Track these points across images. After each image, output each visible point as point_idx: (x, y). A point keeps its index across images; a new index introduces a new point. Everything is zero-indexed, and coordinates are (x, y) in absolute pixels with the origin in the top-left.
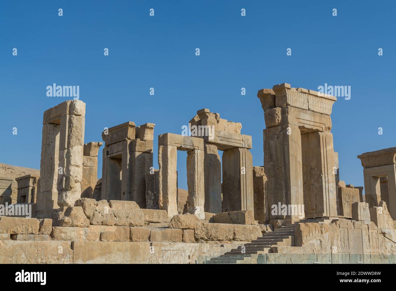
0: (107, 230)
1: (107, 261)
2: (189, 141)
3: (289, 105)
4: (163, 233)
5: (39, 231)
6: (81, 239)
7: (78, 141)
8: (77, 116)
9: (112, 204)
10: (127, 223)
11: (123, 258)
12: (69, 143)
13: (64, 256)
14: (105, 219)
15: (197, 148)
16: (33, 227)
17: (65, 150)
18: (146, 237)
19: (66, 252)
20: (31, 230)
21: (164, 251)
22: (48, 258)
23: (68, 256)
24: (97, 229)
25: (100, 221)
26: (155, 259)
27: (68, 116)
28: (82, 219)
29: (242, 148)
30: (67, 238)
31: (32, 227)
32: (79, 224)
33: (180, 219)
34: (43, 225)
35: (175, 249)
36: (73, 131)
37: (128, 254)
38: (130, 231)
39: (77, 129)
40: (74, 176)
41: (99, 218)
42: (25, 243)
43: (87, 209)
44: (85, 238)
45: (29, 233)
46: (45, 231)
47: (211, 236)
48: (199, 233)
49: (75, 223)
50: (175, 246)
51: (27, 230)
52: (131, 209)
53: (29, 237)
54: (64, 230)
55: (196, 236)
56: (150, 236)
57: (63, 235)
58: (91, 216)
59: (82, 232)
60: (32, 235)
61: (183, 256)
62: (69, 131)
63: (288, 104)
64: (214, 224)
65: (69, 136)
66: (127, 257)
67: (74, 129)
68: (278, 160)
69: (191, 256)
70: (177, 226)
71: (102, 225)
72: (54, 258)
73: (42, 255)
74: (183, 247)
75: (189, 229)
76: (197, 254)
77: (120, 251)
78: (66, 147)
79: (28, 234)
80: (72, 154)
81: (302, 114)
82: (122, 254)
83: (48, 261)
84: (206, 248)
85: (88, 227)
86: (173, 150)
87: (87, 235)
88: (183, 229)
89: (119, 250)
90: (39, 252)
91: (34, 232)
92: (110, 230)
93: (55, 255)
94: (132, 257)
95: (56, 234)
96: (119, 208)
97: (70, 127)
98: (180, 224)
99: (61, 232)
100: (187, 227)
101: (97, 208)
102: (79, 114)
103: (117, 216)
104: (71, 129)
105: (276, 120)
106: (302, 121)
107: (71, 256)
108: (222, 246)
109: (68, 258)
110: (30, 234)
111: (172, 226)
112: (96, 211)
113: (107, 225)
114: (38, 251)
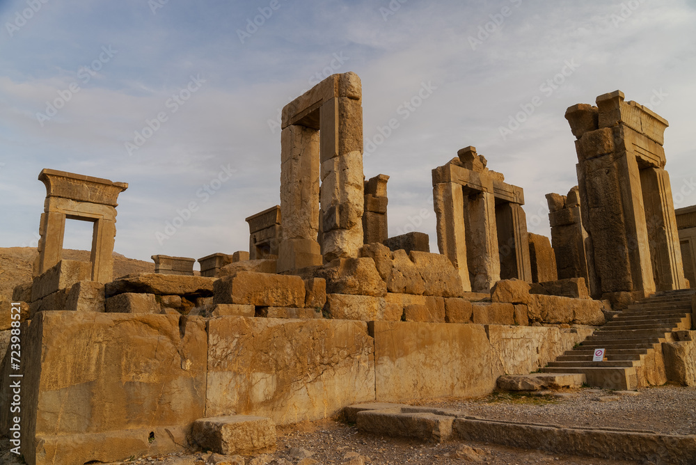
0: (412, 303)
1: (428, 359)
2: (476, 179)
3: (623, 123)
4: (489, 310)
5: (305, 303)
6: (375, 317)
7: (356, 143)
8: (353, 101)
9: (415, 257)
10: (440, 291)
11: (451, 353)
12: (341, 144)
13: (359, 349)
14: (409, 281)
15: (485, 190)
16: (296, 293)
17: (335, 159)
18: (468, 315)
19: (362, 342)
20: (291, 298)
21: (505, 341)
22: (333, 355)
23: (366, 349)
24: (399, 300)
25: (402, 285)
26: (495, 354)
27: (336, 99)
28: (375, 281)
29: (514, 203)
30: (353, 315)
31: (293, 293)
32: (371, 289)
33: (509, 287)
34: (311, 290)
35: (519, 337)
36: (347, 125)
37: (457, 346)
38: (445, 305)
39: (353, 121)
40: (355, 203)
41: (399, 281)
42: (291, 323)
43: (381, 263)
44: (381, 317)
45: (288, 304)
46: (316, 302)
47: (547, 315)
48: (534, 311)
49: (365, 288)
50: (519, 331)
51: (285, 297)
52: (442, 266)
53: (289, 311)
54: (347, 301)
55: (530, 315)
56: (472, 314)
57: (346, 310)
58: (388, 276)
59: (376, 305)
60: (294, 309)
61: (530, 349)
62: (340, 124)
63: (620, 122)
64: (551, 296)
65: (341, 133)
66: (456, 351)
67: (349, 121)
68: (612, 205)
69: (539, 349)
70: (505, 299)
71: (405, 293)
72: (343, 353)
73: (321, 347)
74: (528, 333)
75: (521, 303)
76: (546, 345)
77: (445, 340)
78: (337, 152)
79: (286, 306)
80: (348, 164)
81: (637, 138)
82: (448, 345)
83: (332, 359)
84: (556, 335)
85: (384, 296)
86: (457, 190)
87: (383, 310)
88: (514, 304)
89: (443, 338)
90: (316, 342)
91: (297, 304)
92: (417, 303)
93: (344, 348)
94: (463, 351)
95: (335, 307)
96: (427, 265)
97: (341, 116)
98: (510, 295)
99: (343, 304)
100: (519, 301)
101: (394, 263)
102: (356, 95)
103: (425, 278)
104: (345, 121)
105: (606, 145)
106: (638, 149)
107: (370, 349)
108: (573, 331)
109: (367, 353)
110: (290, 306)
111: (497, 299)
112: (393, 267)
113: (412, 293)
114: (313, 339)
